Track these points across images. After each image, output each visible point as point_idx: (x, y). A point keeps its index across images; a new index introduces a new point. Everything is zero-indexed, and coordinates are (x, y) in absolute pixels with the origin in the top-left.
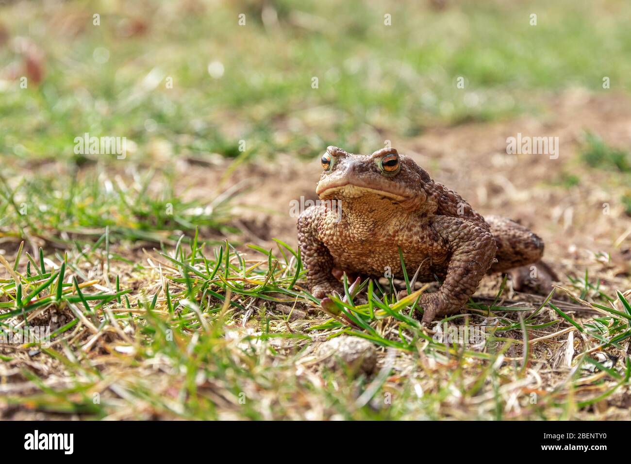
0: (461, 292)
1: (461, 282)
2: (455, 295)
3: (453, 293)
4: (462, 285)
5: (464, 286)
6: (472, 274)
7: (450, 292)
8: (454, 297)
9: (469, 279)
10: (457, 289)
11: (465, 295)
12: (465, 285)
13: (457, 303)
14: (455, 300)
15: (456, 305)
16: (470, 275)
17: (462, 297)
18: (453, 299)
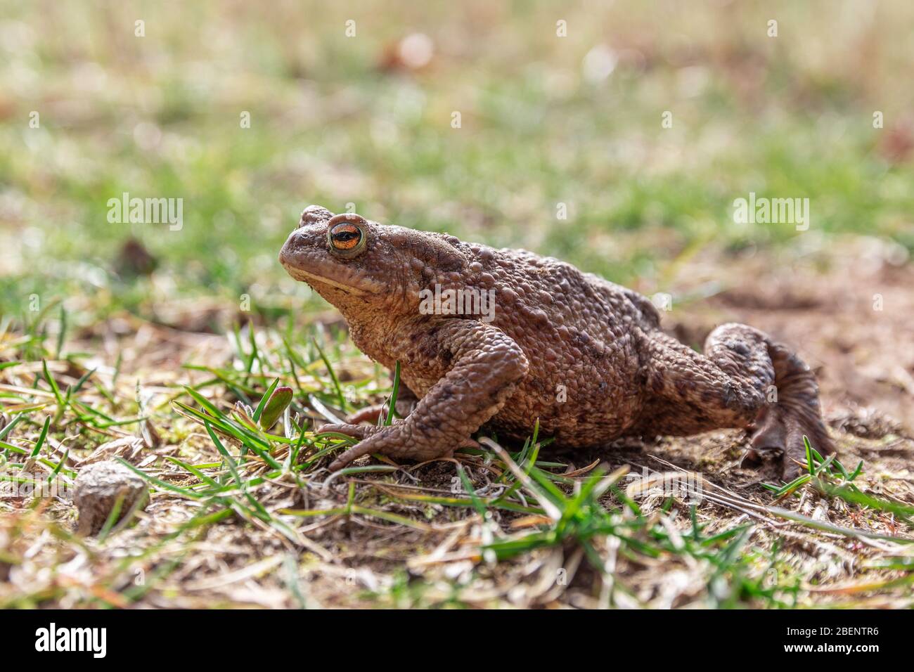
0: (431, 424)
1: (433, 408)
2: (420, 428)
3: (417, 424)
4: (435, 412)
5: (437, 416)
6: (454, 398)
7: (413, 422)
8: (418, 431)
9: (448, 405)
10: (424, 419)
11: (437, 430)
12: (438, 414)
13: (422, 442)
14: (420, 435)
15: (422, 444)
16: (451, 400)
17: (430, 431)
18: (417, 434)
